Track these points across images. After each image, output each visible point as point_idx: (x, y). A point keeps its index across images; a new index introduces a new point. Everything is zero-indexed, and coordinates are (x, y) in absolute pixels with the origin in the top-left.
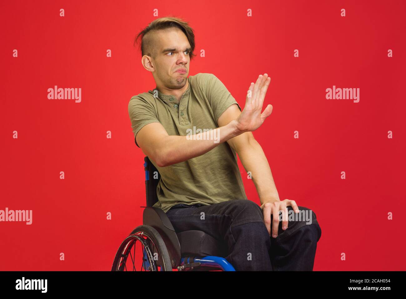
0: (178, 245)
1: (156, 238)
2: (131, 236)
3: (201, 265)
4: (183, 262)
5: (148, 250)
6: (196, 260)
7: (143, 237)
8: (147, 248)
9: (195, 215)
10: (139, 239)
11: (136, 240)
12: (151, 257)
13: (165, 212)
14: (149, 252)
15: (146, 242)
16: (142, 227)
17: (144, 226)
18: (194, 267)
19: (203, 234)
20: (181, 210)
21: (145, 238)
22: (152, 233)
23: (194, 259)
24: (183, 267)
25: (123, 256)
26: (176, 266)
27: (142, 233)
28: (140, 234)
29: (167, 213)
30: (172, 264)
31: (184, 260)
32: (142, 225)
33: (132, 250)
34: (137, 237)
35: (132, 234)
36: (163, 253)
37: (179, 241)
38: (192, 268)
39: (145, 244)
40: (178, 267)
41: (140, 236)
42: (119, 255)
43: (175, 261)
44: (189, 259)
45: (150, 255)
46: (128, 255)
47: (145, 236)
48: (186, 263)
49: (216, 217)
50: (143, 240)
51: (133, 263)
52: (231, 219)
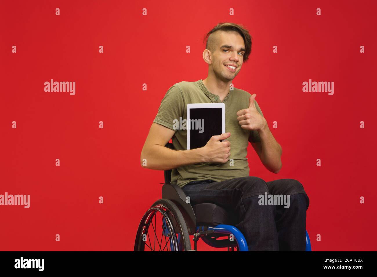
0: (193, 216)
1: (174, 210)
2: (152, 208)
3: (215, 233)
4: (198, 230)
5: (168, 220)
6: (210, 228)
7: (163, 209)
8: (167, 218)
9: (207, 190)
10: (160, 211)
11: (156, 211)
12: (170, 226)
13: (181, 187)
14: (169, 222)
15: (166, 213)
16: (162, 201)
17: (163, 199)
18: (208, 234)
19: (215, 206)
20: (194, 185)
21: (165, 210)
22: (171, 206)
23: (207, 227)
24: (199, 234)
25: (145, 225)
26: (192, 233)
27: (162, 206)
28: (160, 206)
29: (183, 188)
30: (188, 231)
31: (199, 228)
32: (162, 199)
33: (153, 220)
34: (158, 209)
35: (153, 206)
36: (181, 223)
37: (195, 213)
38: (206, 234)
39: (165, 215)
40: (195, 234)
41: (160, 208)
42: (142, 224)
43: (191, 229)
44: (203, 227)
45: (170, 224)
46: (150, 224)
47: (164, 208)
48: (201, 230)
49: (227, 191)
50: (162, 211)
51: (155, 232)
52: (242, 192)
